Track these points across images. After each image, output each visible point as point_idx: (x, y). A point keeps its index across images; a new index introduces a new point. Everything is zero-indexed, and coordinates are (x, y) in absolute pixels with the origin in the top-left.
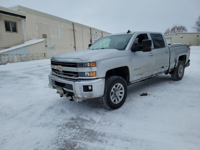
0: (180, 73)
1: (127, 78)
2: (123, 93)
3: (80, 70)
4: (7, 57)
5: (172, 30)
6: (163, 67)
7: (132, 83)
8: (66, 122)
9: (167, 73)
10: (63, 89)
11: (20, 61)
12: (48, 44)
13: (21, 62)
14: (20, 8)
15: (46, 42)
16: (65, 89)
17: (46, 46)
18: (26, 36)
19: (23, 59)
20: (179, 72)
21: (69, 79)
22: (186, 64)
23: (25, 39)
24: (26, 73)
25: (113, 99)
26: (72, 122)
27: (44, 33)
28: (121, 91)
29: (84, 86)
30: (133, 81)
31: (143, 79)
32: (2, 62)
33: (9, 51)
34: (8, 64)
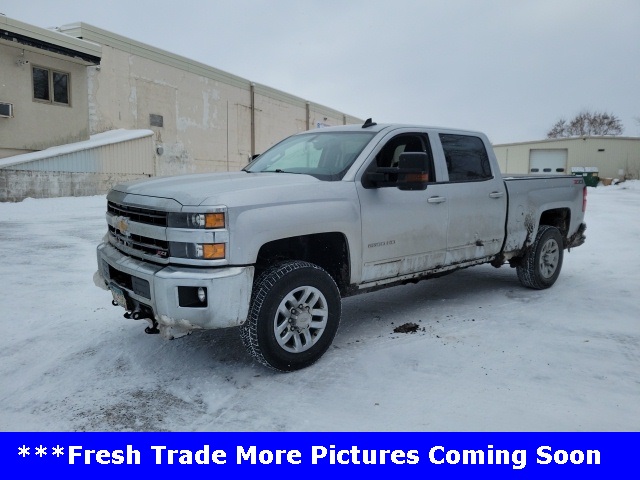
0: (546, 265)
1: (343, 270)
2: (325, 319)
3: (176, 235)
4: (26, 178)
5: (574, 124)
6: (479, 244)
7: (361, 287)
8: (113, 401)
9: (497, 261)
10: (126, 294)
11: (69, 192)
12: (163, 146)
13: (72, 195)
14: (87, 30)
15: (159, 140)
16: (131, 293)
17: (159, 152)
18: (95, 118)
19: (77, 187)
20: (541, 261)
21: (145, 260)
22: (569, 236)
23: (93, 126)
24: (71, 233)
25: (282, 335)
26: (130, 404)
27: (155, 112)
28: (316, 312)
29: (181, 289)
30: (363, 283)
31: (403, 278)
32: (9, 192)
33: (37, 161)
34: (29, 201)
